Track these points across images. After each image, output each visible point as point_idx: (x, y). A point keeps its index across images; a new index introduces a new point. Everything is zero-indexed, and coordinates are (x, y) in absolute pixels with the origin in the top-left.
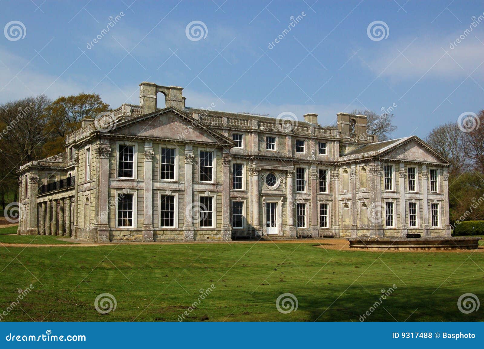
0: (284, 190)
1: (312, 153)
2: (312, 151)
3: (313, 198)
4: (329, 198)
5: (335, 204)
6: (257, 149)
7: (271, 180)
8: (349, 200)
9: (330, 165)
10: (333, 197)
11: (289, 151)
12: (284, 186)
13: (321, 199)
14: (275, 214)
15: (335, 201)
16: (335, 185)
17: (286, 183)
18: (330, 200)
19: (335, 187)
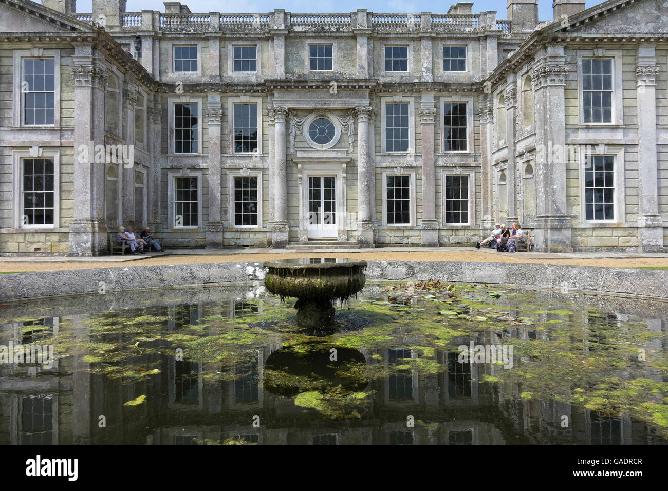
0: (351, 149)
1: (425, 70)
2: (426, 65)
3: (425, 164)
4: (471, 161)
5: (485, 174)
6: (282, 69)
7: (322, 131)
8: (505, 161)
9: (471, 90)
10: (481, 160)
11: (362, 67)
12: (351, 140)
13: (449, 165)
14: (334, 198)
15: (485, 169)
16: (484, 133)
17: (355, 134)
18: (474, 165)
19: (486, 139)
